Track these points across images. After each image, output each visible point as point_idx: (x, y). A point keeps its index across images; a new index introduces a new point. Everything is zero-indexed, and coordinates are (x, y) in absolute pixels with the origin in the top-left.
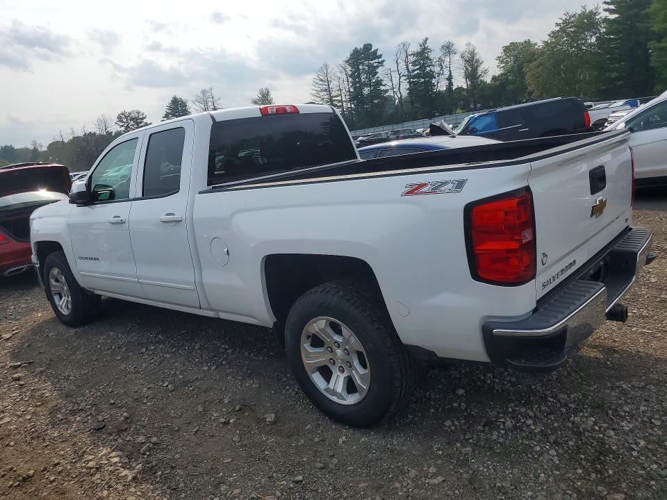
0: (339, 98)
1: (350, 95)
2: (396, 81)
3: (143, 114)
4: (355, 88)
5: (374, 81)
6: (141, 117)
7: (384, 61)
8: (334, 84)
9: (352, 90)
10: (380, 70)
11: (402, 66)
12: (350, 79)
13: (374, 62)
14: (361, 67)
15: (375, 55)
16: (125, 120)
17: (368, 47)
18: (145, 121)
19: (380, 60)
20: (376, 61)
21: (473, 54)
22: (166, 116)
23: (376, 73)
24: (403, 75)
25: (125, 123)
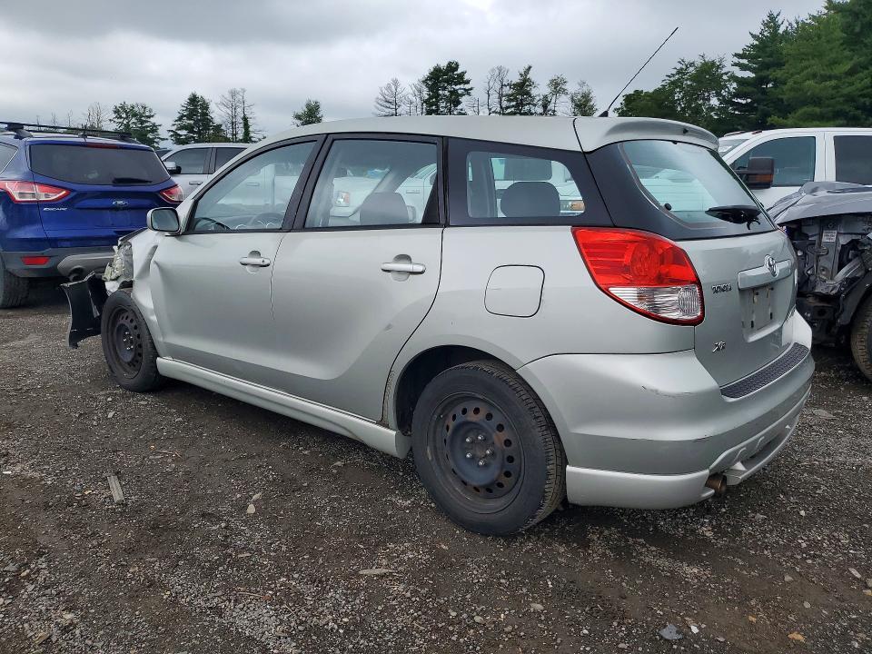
3: (150, 111)
6: (147, 114)
7: (471, 89)
8: (403, 110)
12: (425, 106)
14: (441, 92)
17: (452, 67)
18: (152, 120)
22: (180, 119)
23: (459, 103)
24: (493, 112)
25: (124, 119)
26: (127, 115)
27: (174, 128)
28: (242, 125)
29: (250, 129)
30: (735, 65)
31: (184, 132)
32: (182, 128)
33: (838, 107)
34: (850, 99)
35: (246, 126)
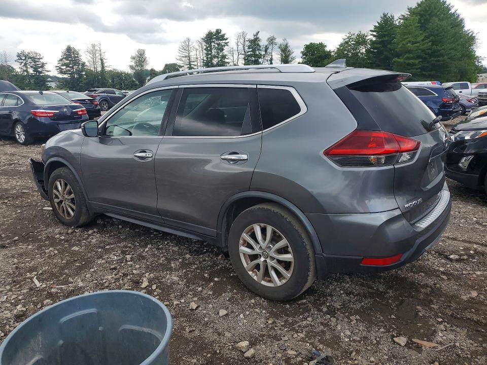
0: (195, 63)
1: (203, 62)
2: (236, 56)
3: (40, 55)
4: (207, 58)
5: (221, 54)
6: (38, 57)
7: (228, 42)
8: (193, 54)
9: (205, 59)
10: (226, 48)
11: (241, 47)
12: (205, 51)
13: (222, 42)
14: (213, 44)
15: (223, 38)
16: (24, 58)
17: (218, 32)
18: (41, 60)
19: (226, 41)
20: (224, 41)
21: (286, 46)
22: (61, 60)
23: (223, 50)
24: (241, 54)
25: (24, 60)
26: (26, 58)
27: (58, 65)
28: (100, 63)
29: (105, 65)
30: (371, 35)
31: (64, 67)
32: (63, 65)
33: (419, 54)
34: (423, 50)
35: (102, 63)
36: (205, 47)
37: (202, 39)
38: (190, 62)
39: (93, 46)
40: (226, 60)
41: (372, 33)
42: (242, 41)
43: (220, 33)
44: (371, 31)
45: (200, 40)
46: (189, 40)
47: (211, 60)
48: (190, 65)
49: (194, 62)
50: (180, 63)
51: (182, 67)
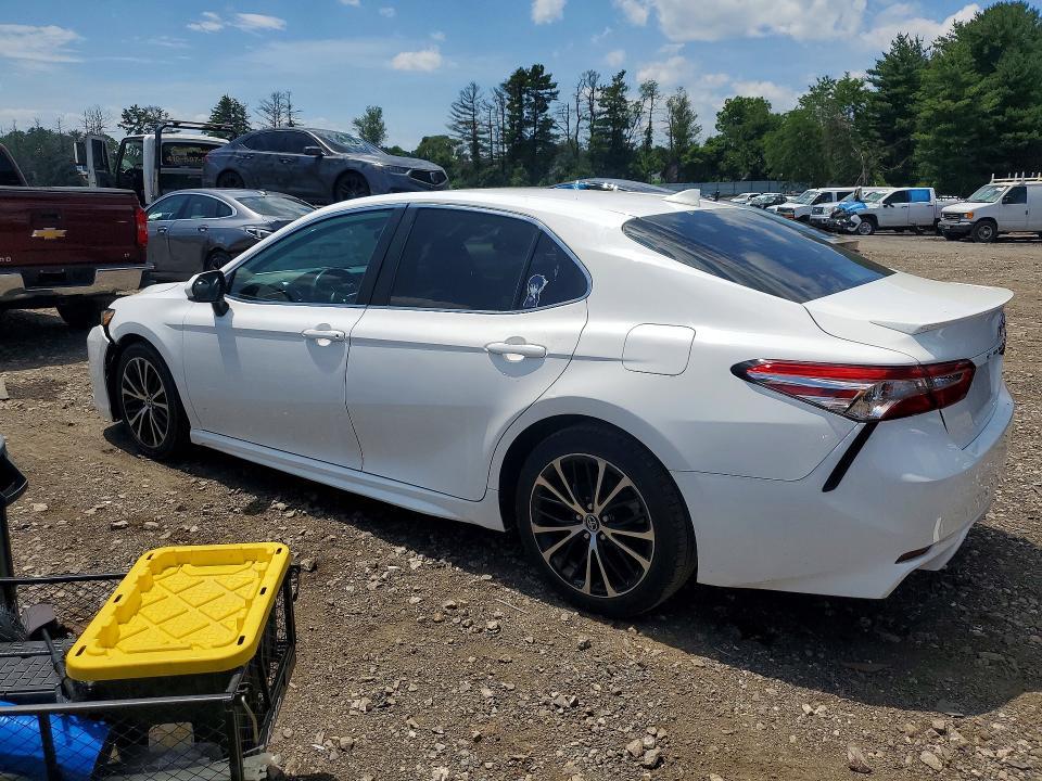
0: (486, 136)
1: (503, 135)
2: (573, 124)
4: (512, 126)
5: (541, 119)
6: (163, 118)
7: (557, 93)
8: (482, 116)
9: (507, 127)
10: (552, 105)
13: (545, 93)
15: (546, 82)
16: (136, 120)
19: (553, 90)
20: (548, 91)
23: (547, 108)
24: (583, 119)
25: (136, 124)
26: (139, 120)
30: (870, 81)
36: (508, 102)
37: (503, 85)
38: (475, 133)
39: (276, 97)
40: (552, 131)
41: (871, 77)
42: (587, 91)
43: (542, 72)
44: (870, 72)
45: (498, 87)
46: (475, 88)
47: (520, 131)
48: (475, 139)
49: (484, 133)
50: (455, 135)
51: (458, 143)
